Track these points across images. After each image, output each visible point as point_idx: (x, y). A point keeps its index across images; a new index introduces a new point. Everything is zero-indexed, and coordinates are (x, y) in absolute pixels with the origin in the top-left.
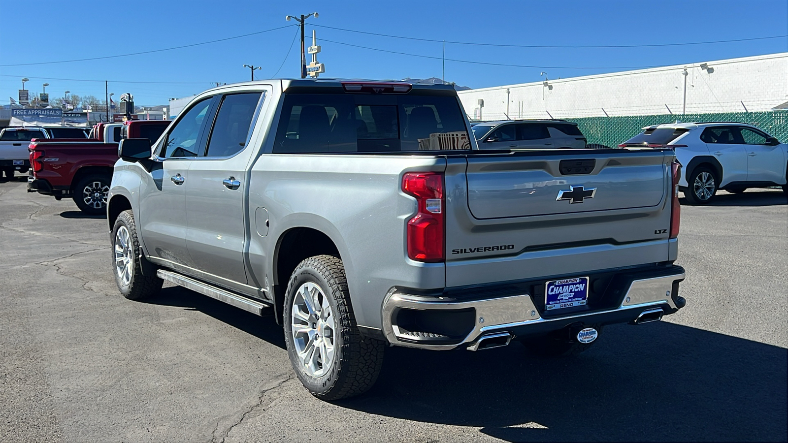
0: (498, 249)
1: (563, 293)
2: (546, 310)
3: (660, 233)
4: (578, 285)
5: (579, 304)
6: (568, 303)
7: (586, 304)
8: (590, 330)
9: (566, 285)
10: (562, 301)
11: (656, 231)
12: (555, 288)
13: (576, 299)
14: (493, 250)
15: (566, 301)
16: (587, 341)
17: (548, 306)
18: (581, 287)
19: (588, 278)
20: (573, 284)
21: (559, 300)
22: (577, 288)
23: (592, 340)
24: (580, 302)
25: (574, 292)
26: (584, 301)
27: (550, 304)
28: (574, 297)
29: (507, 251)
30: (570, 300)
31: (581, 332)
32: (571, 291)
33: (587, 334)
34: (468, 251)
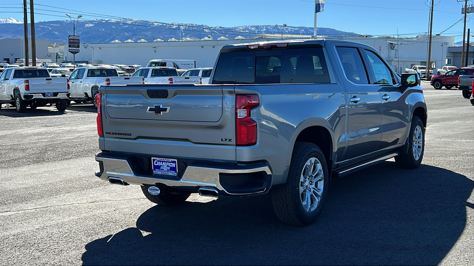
0: (124, 135)
1: (163, 166)
2: (153, 173)
3: (226, 141)
4: (171, 163)
5: (172, 175)
6: (166, 172)
7: (177, 176)
8: (155, 188)
9: (165, 162)
10: (163, 170)
11: (222, 139)
12: (158, 162)
13: (172, 171)
14: (122, 135)
15: (166, 171)
16: (154, 194)
17: (154, 171)
18: (173, 165)
19: (176, 160)
20: (169, 162)
21: (162, 169)
22: (171, 165)
23: (156, 194)
24: (173, 173)
25: (170, 167)
26: (176, 173)
27: (156, 170)
28: (170, 170)
29: (128, 137)
30: (168, 171)
31: (150, 187)
32: (168, 166)
33: (154, 190)
34: (112, 133)
